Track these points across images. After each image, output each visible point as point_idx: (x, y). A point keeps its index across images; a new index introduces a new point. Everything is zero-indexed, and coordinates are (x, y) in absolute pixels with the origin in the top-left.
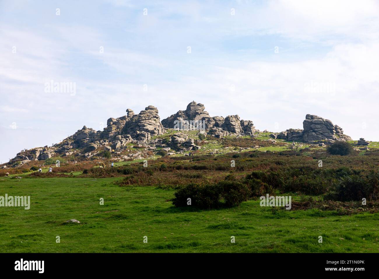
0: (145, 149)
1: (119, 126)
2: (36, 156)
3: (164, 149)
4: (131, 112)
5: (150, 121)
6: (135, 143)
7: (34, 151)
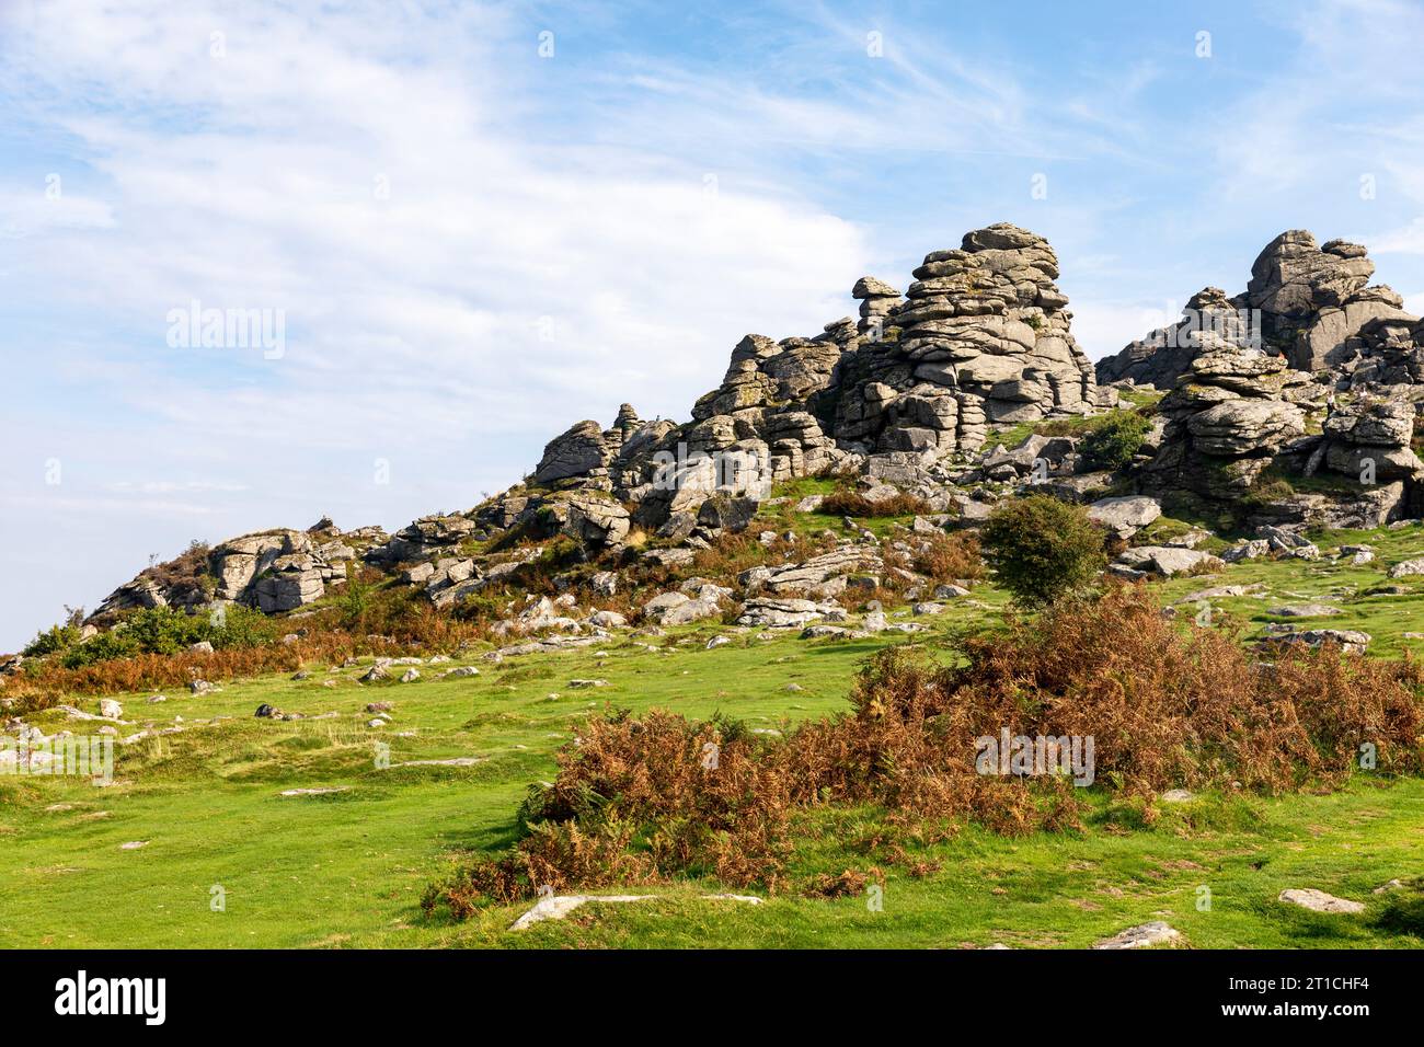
0: (921, 523)
1: (792, 383)
2: (223, 585)
3: (1095, 512)
4: (881, 296)
5: (994, 323)
6: (847, 478)
7: (214, 561)
